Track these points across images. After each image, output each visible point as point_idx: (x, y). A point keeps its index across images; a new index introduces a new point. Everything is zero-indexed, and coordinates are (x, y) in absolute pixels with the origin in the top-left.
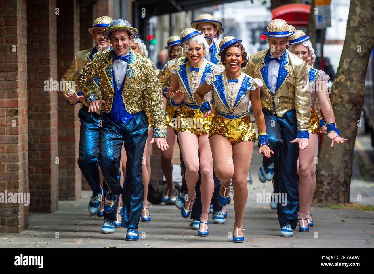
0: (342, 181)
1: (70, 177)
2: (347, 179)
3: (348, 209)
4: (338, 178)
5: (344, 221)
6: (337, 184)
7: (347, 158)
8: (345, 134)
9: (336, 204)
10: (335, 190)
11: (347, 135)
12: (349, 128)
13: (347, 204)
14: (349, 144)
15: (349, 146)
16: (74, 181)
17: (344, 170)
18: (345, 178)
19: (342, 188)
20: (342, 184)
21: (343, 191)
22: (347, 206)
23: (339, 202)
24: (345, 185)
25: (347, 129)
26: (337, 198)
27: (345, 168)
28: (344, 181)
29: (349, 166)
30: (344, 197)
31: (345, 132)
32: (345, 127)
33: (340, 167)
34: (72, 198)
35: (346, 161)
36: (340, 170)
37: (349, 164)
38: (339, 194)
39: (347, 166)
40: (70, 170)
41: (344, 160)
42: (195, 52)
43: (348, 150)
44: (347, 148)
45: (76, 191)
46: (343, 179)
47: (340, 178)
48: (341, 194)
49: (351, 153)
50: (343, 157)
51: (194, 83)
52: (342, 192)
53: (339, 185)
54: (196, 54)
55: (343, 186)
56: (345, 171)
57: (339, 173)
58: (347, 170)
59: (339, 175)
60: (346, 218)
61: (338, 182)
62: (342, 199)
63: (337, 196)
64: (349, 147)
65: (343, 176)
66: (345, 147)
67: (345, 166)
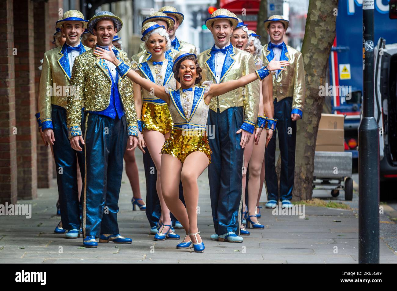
0: (304, 177)
1: (26, 176)
2: (308, 176)
3: (311, 206)
4: (299, 174)
5: (308, 219)
6: (299, 180)
7: (309, 154)
8: (307, 130)
9: (298, 201)
10: (297, 187)
11: (308, 130)
12: (310, 124)
13: (310, 200)
14: (310, 139)
15: (310, 141)
16: (30, 179)
17: (305, 166)
18: (307, 174)
19: (304, 184)
20: (304, 181)
21: (305, 188)
22: (309, 203)
23: (301, 199)
24: (307, 182)
25: (308, 124)
26: (299, 195)
27: (307, 164)
28: (306, 178)
29: (311, 163)
30: (306, 193)
31: (306, 128)
32: (307, 123)
33: (302, 164)
34: (29, 198)
35: (307, 158)
36: (301, 166)
37: (311, 160)
38: (301, 190)
39: (309, 163)
40: (26, 169)
41: (306, 156)
42: (158, 44)
43: (310, 146)
44: (309, 144)
45: (32, 190)
46: (305, 175)
47: (301, 174)
48: (303, 191)
49: (312, 149)
50: (305, 153)
51: (159, 76)
52: (303, 189)
53: (301, 182)
54: (159, 46)
55: (305, 183)
56: (307, 167)
57: (301, 169)
58: (309, 166)
59: (300, 171)
60: (309, 215)
61: (300, 179)
62: (304, 195)
63: (299, 193)
64: (311, 143)
65: (305, 172)
66: (307, 143)
67: (306, 162)
